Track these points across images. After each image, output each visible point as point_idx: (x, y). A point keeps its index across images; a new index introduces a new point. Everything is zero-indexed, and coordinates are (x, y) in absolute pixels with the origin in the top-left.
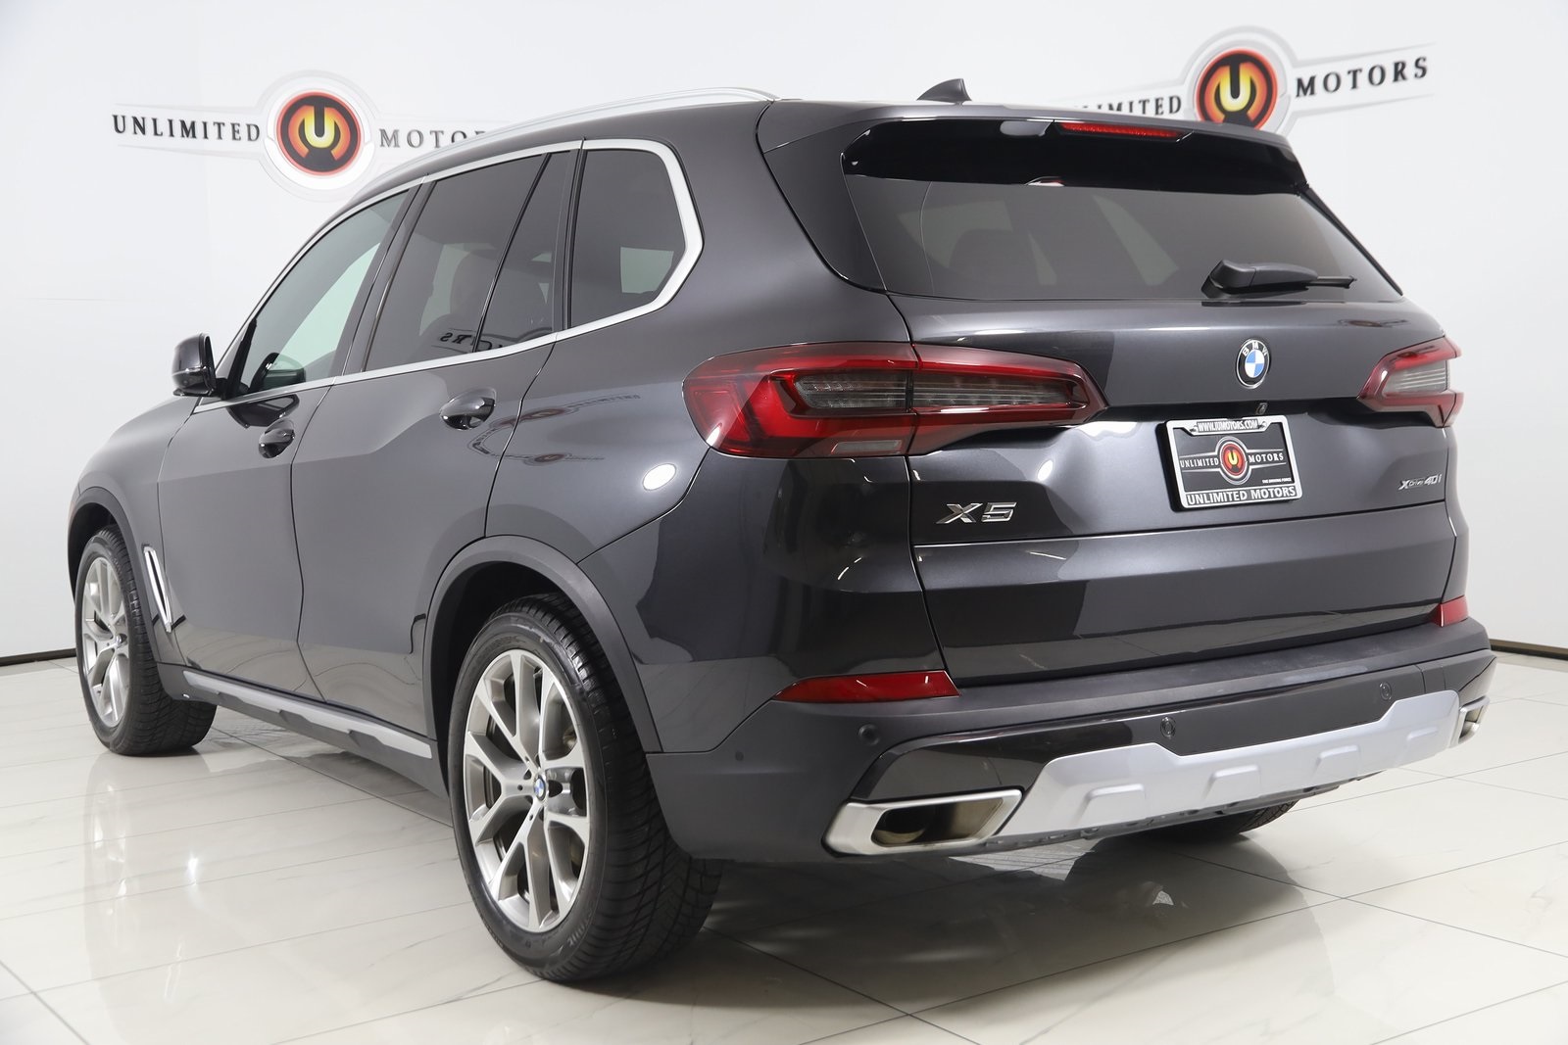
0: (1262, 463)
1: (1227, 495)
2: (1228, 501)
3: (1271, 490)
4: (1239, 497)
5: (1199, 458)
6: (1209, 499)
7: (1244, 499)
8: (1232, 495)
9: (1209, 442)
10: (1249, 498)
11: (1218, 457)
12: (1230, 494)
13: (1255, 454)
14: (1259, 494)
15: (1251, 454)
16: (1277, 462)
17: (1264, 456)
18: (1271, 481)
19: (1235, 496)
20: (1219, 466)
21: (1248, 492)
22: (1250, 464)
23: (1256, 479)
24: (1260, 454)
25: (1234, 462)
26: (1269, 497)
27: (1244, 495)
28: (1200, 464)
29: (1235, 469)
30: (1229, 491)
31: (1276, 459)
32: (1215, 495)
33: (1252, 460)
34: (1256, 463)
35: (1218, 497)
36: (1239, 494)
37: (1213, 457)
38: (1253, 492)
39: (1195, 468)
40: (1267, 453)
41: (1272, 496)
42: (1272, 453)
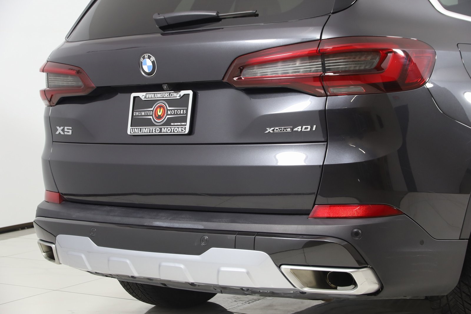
0: (174, 114)
1: (150, 130)
2: (150, 132)
3: (173, 129)
4: (156, 131)
5: (143, 111)
6: (141, 131)
7: (157, 133)
8: (152, 130)
9: (150, 103)
10: (161, 132)
11: (152, 111)
12: (151, 129)
13: (171, 110)
14: (166, 130)
15: (169, 110)
16: (182, 114)
17: (176, 111)
18: (175, 124)
19: (154, 130)
20: (152, 115)
21: (161, 129)
22: (167, 115)
23: (168, 123)
24: (174, 110)
25: (159, 114)
26: (171, 132)
27: (158, 130)
28: (143, 114)
29: (159, 117)
30: (151, 128)
31: (182, 112)
32: (144, 129)
33: (169, 113)
34: (171, 114)
35: (145, 130)
36: (156, 130)
37: (150, 111)
38: (163, 129)
39: (140, 116)
40: (177, 110)
41: (172, 132)
42: (180, 110)
